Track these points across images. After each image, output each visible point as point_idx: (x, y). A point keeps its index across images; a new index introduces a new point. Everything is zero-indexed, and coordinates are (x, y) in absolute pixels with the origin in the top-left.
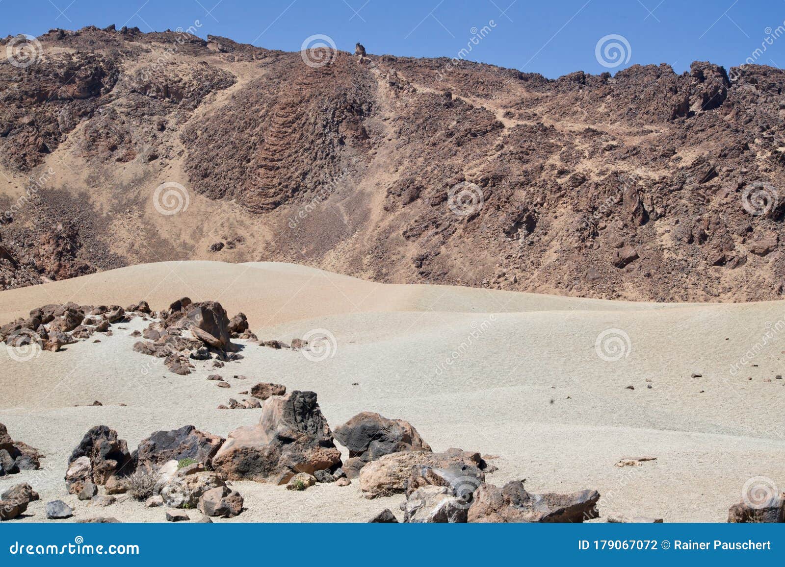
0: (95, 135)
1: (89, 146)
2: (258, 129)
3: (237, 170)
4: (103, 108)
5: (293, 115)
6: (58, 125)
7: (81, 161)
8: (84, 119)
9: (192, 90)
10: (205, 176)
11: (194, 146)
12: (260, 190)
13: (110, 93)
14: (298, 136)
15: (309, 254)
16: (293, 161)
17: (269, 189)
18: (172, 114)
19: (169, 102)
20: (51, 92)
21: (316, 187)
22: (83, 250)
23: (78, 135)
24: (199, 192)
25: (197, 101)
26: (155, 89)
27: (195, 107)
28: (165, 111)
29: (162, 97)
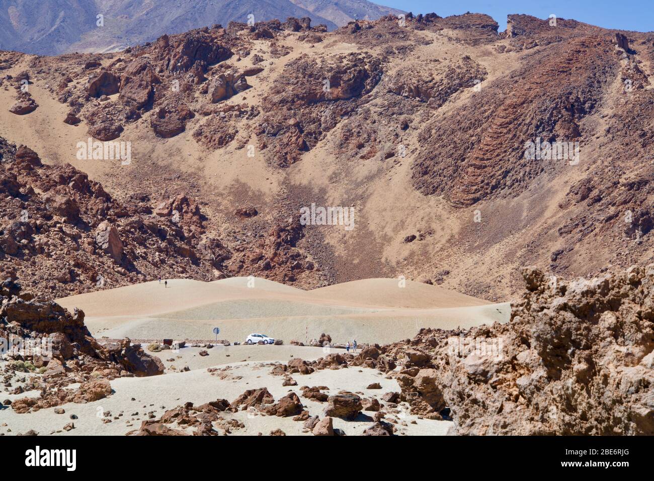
0: (348, 134)
1: (341, 145)
2: (479, 130)
3: (451, 168)
4: (361, 107)
5: (513, 116)
6: (320, 125)
7: (332, 158)
8: (345, 118)
9: (440, 89)
10: (425, 173)
11: (426, 145)
12: (464, 187)
13: (369, 94)
14: (510, 136)
15: (479, 247)
16: (500, 160)
17: (472, 186)
18: (419, 113)
19: (418, 101)
20: (319, 94)
21: (513, 184)
22: (304, 240)
23: (336, 133)
24: (416, 188)
25: (443, 100)
26: (407, 89)
27: (440, 106)
28: (412, 110)
29: (413, 97)
